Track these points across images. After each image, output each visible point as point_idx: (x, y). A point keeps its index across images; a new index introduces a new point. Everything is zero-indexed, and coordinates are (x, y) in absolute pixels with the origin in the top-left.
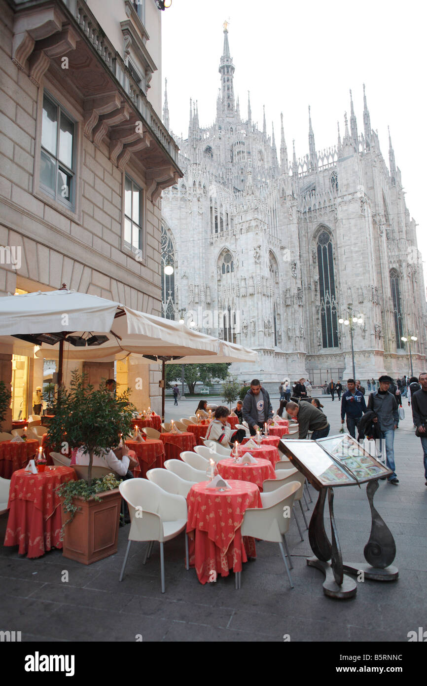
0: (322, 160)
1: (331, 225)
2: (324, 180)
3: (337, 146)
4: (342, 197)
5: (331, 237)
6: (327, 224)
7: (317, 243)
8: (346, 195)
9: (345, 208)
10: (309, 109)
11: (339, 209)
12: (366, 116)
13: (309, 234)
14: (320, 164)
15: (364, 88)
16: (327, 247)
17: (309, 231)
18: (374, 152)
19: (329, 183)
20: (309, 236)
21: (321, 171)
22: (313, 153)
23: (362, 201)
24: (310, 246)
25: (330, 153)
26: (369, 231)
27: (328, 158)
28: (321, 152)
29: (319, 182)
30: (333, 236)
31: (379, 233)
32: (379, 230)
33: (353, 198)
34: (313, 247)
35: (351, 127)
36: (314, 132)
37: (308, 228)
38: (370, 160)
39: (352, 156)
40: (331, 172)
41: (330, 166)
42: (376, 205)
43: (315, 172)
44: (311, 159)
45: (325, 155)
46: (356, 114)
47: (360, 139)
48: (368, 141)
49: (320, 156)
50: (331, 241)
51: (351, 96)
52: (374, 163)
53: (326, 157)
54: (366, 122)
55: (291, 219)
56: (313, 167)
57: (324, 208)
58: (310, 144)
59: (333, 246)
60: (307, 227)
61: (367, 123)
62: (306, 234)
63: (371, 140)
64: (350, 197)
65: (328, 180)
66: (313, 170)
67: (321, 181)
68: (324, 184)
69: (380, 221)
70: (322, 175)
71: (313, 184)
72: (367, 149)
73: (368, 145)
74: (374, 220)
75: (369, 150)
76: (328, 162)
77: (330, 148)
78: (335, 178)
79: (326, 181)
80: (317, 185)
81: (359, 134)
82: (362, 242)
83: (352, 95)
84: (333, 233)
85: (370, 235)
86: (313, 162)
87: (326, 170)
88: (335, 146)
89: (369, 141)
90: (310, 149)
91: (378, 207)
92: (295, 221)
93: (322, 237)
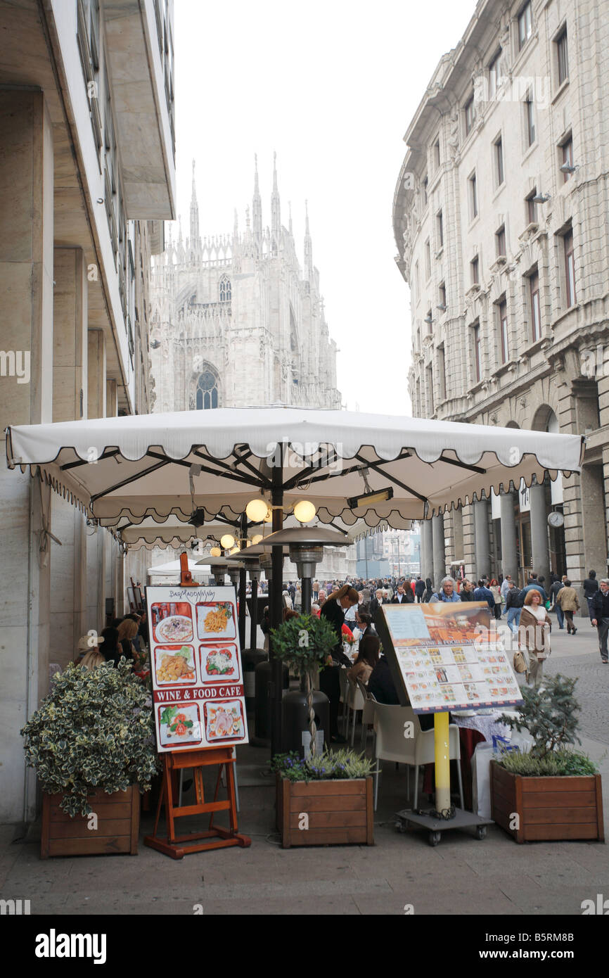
0: (209, 251)
1: (219, 366)
2: (210, 283)
3: (231, 236)
4: (237, 331)
5: (217, 381)
6: (213, 362)
7: (198, 387)
8: (241, 329)
9: (239, 346)
10: (194, 166)
11: (232, 347)
12: (276, 201)
13: (186, 372)
14: (205, 257)
15: (275, 158)
16: (210, 393)
17: (186, 368)
18: (283, 258)
19: (216, 290)
20: (186, 376)
21: (205, 269)
22: (196, 240)
23: (262, 342)
24: (186, 391)
25: (221, 244)
26: (269, 382)
27: (217, 251)
28: (207, 240)
29: (201, 285)
30: (220, 380)
31: (282, 377)
32: (281, 373)
33: (251, 336)
34: (191, 391)
35: (254, 212)
36: (199, 204)
37: (186, 363)
38: (276, 269)
39: (253, 275)
40: (220, 273)
41: (219, 264)
42: (280, 337)
43: (197, 268)
44: (193, 248)
45: (213, 245)
46: (261, 193)
47: (265, 234)
48: (276, 239)
49: (205, 245)
50: (216, 386)
51: (256, 164)
52: (282, 276)
53: (215, 248)
54: (274, 211)
55: (166, 357)
56: (194, 261)
57: (209, 338)
58: (192, 223)
59: (219, 395)
60: (184, 362)
61: (276, 214)
62: (182, 372)
63: (280, 241)
64: (247, 333)
65: (216, 285)
66: (194, 265)
67: (206, 284)
68: (210, 289)
69: (284, 360)
70: (207, 275)
71: (193, 287)
72: (274, 252)
73: (274, 248)
74: (276, 357)
75: (276, 255)
76: (217, 257)
77: (221, 236)
78: (225, 283)
79: (212, 285)
80: (199, 289)
81: (264, 227)
82: (258, 397)
83: (258, 162)
84: (220, 376)
85: (269, 388)
86: (194, 253)
87: (213, 268)
88: (228, 236)
89: (277, 243)
90: (191, 230)
91: (283, 339)
92: (171, 360)
93: (204, 379)
